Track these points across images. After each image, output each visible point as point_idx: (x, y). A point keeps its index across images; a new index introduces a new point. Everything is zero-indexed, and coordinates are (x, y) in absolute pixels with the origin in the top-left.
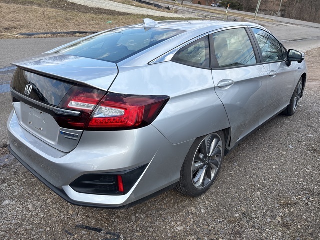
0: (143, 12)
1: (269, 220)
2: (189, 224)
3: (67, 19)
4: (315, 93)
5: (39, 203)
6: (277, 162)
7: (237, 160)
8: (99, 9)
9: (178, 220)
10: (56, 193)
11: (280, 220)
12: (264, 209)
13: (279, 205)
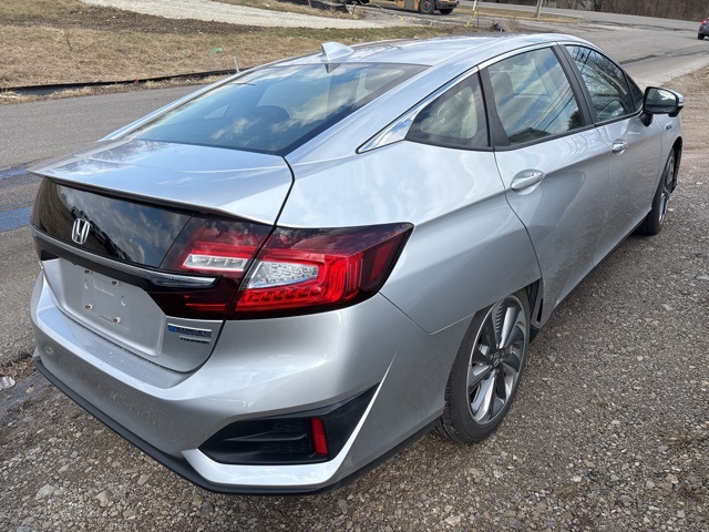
0: (288, 21)
1: (650, 484)
2: (471, 509)
3: (120, 51)
4: (696, 178)
5: (120, 487)
6: (644, 346)
7: (554, 349)
8: (190, 21)
9: (445, 500)
10: (155, 459)
11: (676, 482)
12: (634, 460)
13: (667, 448)
